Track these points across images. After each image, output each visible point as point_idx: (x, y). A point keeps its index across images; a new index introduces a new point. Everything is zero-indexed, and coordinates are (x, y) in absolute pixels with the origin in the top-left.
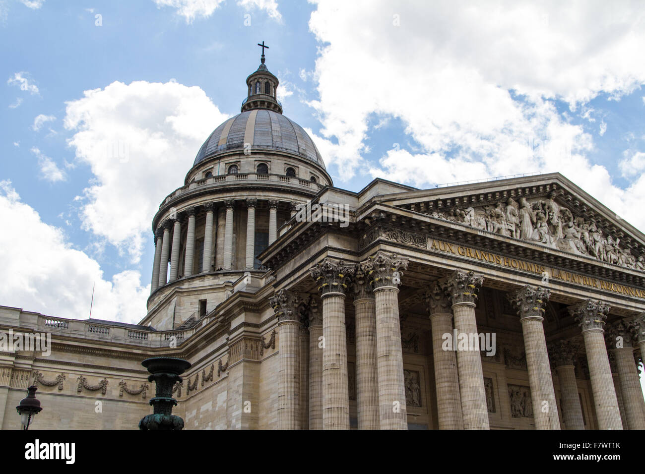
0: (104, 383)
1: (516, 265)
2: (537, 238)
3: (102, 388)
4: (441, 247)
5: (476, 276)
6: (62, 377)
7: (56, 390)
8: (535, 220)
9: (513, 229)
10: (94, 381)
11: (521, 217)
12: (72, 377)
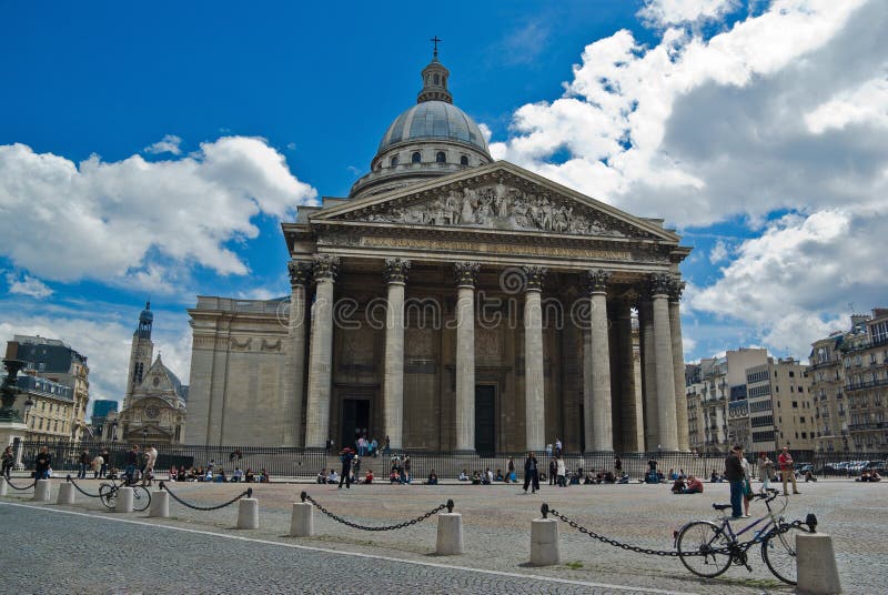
0: (279, 343)
1: (449, 246)
2: (474, 220)
3: (278, 346)
4: (373, 242)
5: (403, 260)
6: (250, 341)
7: (246, 350)
8: (476, 205)
9: (451, 216)
10: (272, 342)
11: (462, 205)
12: (257, 339)
